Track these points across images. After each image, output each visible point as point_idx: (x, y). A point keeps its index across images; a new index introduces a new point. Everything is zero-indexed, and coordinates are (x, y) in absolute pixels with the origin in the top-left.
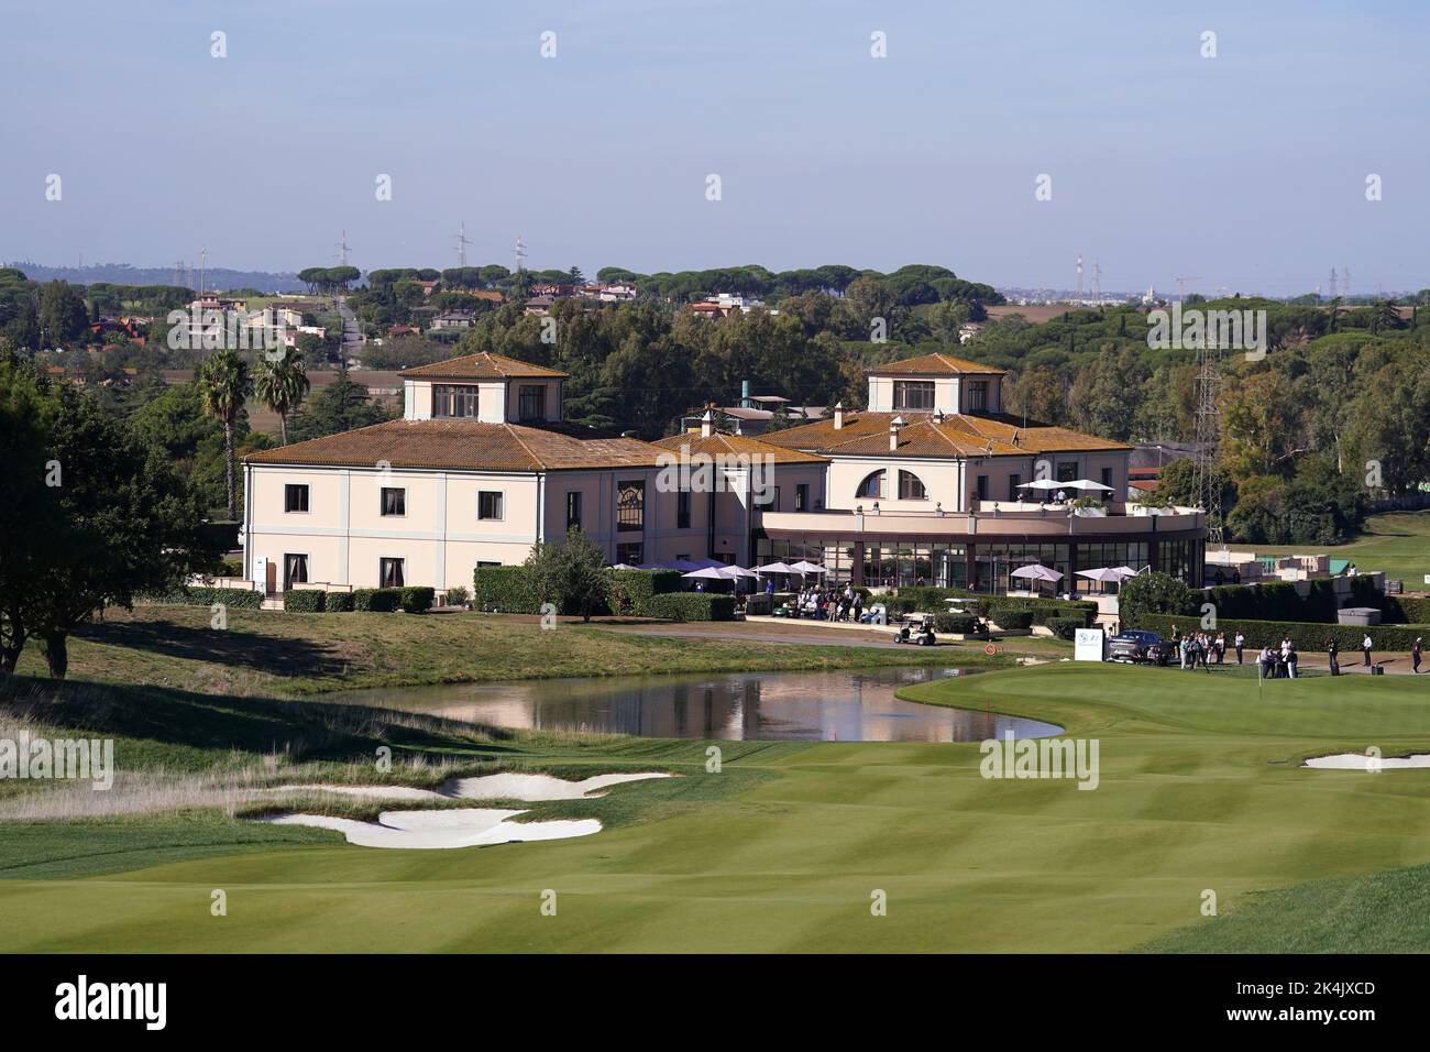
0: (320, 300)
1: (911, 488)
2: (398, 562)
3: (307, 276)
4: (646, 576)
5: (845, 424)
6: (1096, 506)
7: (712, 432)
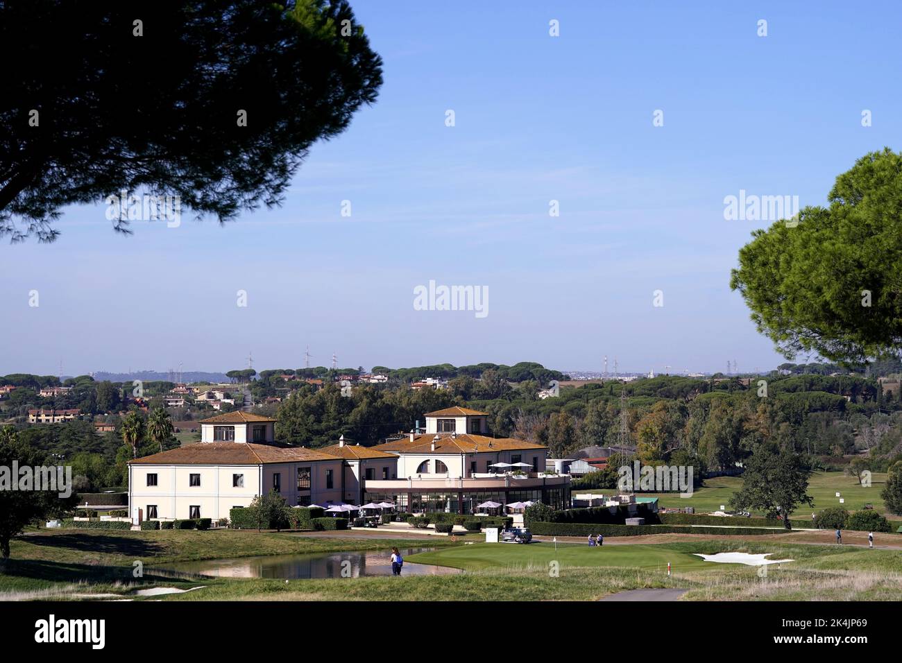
0: (236, 386)
1: (441, 468)
2: (198, 507)
3: (230, 374)
4: (307, 510)
5: (415, 439)
6: (523, 474)
7: (344, 445)
